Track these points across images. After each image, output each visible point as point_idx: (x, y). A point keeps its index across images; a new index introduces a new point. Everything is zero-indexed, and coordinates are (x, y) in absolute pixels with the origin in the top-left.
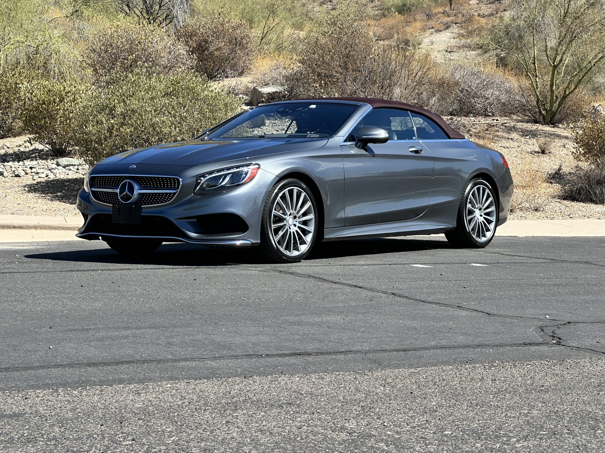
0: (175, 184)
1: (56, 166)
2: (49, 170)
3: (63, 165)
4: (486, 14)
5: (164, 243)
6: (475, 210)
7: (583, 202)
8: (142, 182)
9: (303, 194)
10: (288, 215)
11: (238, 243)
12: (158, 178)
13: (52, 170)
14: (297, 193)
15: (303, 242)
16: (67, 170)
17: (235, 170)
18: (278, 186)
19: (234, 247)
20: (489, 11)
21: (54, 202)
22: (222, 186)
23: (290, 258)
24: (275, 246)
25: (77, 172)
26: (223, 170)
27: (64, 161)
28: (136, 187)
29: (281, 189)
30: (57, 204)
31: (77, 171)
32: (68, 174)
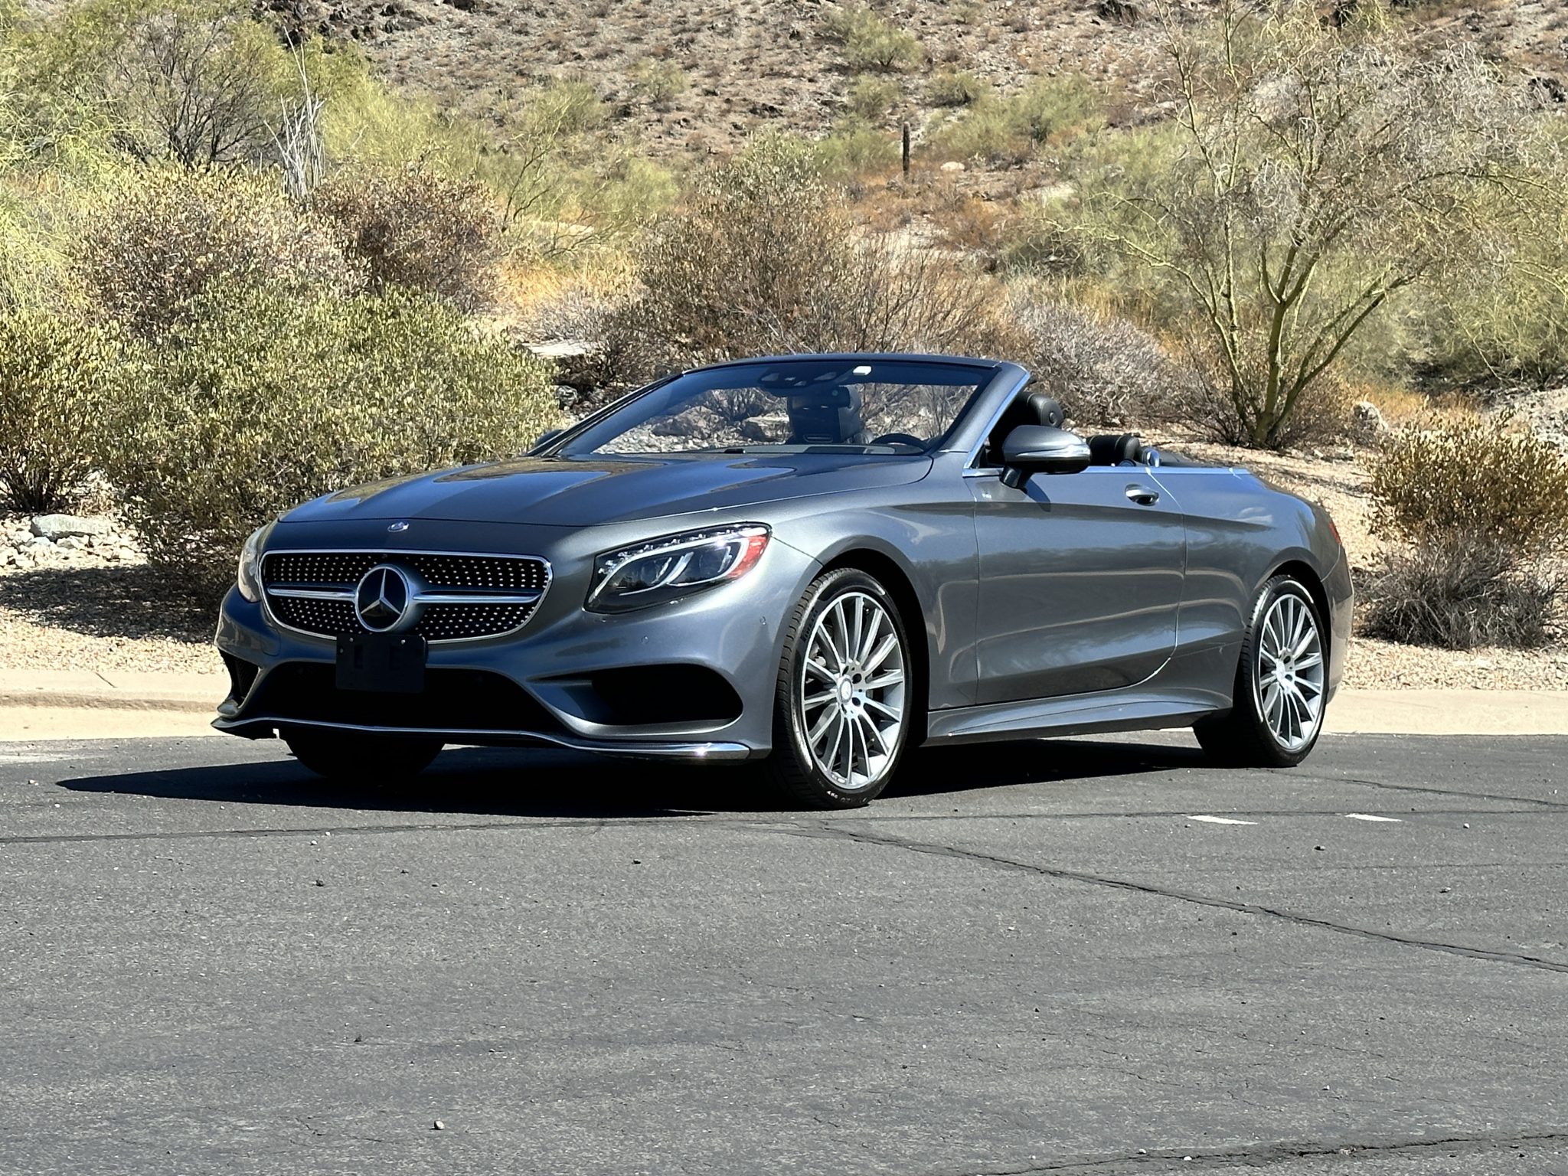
0: (529, 578)
1: (32, 535)
2: (13, 545)
3: (49, 534)
4: (993, 193)
5: (447, 747)
6: (1276, 661)
7: (1416, 646)
8: (428, 571)
9: (879, 614)
10: (842, 671)
11: (701, 751)
12: (478, 560)
13: (22, 548)
14: (864, 612)
15: (876, 749)
16: (61, 546)
17: (702, 541)
18: (817, 589)
19: (688, 764)
20: (998, 188)
21: (49, 632)
22: (665, 587)
23: (845, 795)
24: (810, 762)
25: (90, 553)
26: (669, 541)
27: (51, 523)
28: (411, 586)
29: (826, 597)
30: (57, 637)
31: (91, 550)
32: (66, 558)
